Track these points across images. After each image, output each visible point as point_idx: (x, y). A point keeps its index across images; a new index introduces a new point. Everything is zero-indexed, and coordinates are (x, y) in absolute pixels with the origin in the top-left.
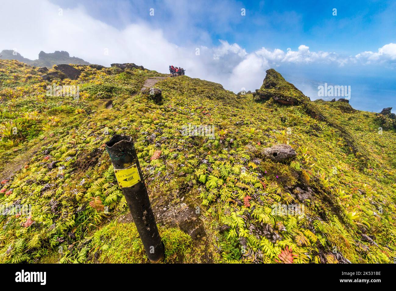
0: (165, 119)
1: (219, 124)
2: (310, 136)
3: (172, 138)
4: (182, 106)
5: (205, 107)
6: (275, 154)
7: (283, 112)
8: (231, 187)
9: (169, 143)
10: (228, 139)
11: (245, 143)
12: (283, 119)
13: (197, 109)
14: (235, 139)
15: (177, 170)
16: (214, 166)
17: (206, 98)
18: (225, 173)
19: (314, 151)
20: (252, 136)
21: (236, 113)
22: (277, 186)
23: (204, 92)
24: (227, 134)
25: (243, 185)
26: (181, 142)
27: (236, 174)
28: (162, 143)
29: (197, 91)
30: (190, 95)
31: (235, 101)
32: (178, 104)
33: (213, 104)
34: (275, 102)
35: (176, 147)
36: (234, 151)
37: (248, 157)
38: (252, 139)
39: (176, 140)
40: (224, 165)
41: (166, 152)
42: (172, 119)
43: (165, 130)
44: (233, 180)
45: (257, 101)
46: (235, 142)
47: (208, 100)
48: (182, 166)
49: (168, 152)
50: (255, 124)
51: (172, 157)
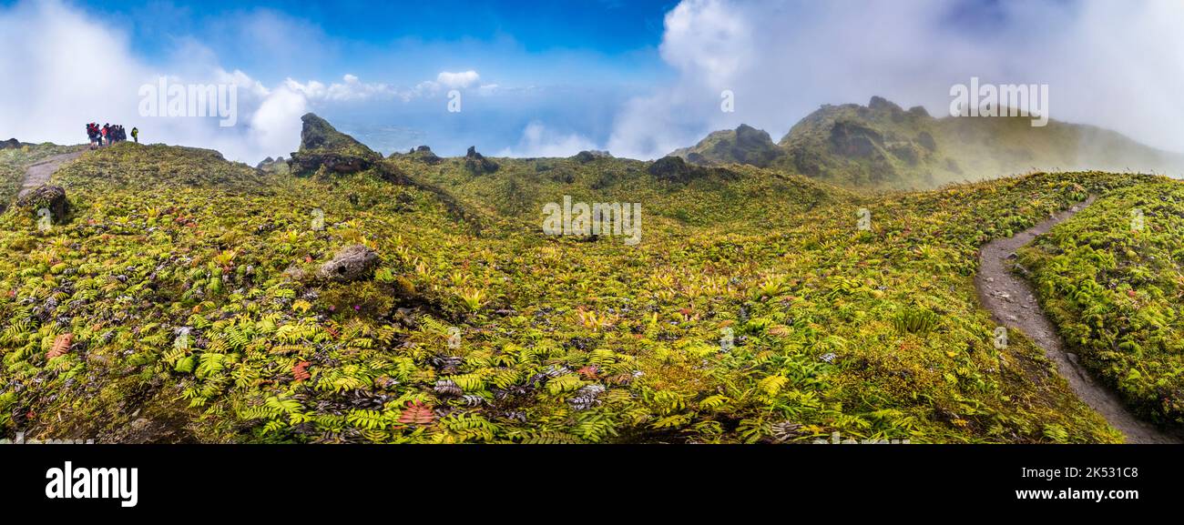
0: (80, 257)
1: (217, 239)
2: (402, 214)
3: (99, 298)
4: (123, 214)
5: (183, 206)
6: (341, 270)
7: (348, 186)
8: (257, 360)
9: (92, 311)
10: (241, 268)
11: (281, 267)
12: (354, 198)
13: (162, 214)
14: (258, 264)
15: (116, 365)
16: (209, 335)
17: (184, 186)
18: (237, 338)
19: (413, 237)
20: (294, 248)
21: (257, 208)
22: (360, 323)
23: (179, 173)
24: (237, 257)
25: (288, 348)
26: (121, 303)
27: (267, 334)
28: (73, 316)
29: (162, 171)
30: (143, 184)
31: (255, 183)
32: (111, 213)
33: (202, 196)
34: (332, 170)
35: (110, 317)
36: (257, 291)
37: (290, 293)
38: (294, 254)
39: (107, 300)
40: (235, 324)
41: (85, 334)
42: (99, 252)
43: (81, 283)
44: (262, 347)
45: (299, 174)
46: (259, 271)
47: (190, 190)
48: (127, 354)
49: (90, 333)
50: (298, 222)
51: (101, 340)
